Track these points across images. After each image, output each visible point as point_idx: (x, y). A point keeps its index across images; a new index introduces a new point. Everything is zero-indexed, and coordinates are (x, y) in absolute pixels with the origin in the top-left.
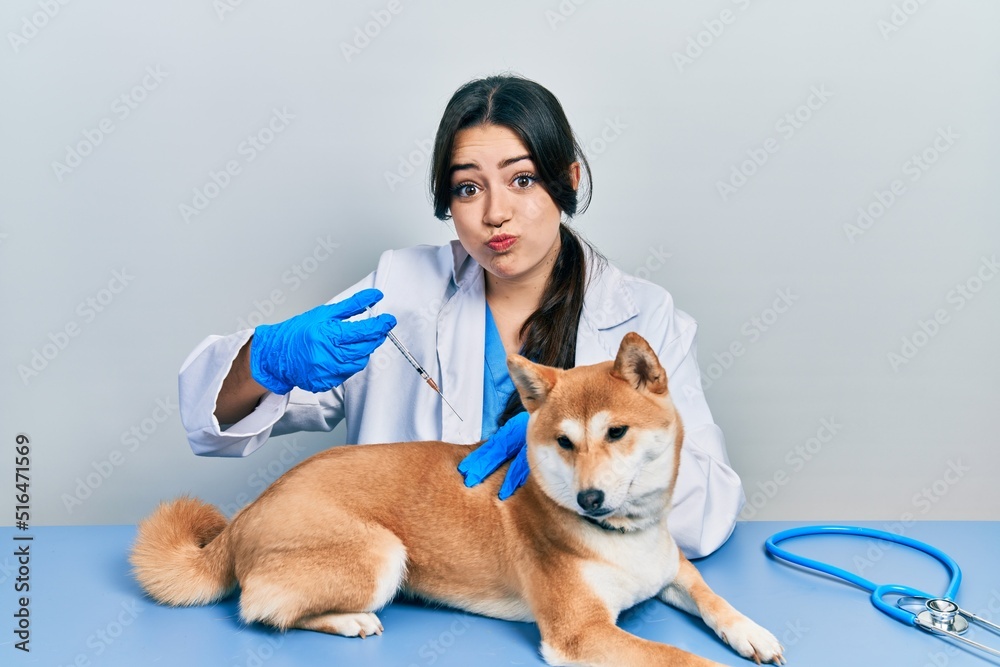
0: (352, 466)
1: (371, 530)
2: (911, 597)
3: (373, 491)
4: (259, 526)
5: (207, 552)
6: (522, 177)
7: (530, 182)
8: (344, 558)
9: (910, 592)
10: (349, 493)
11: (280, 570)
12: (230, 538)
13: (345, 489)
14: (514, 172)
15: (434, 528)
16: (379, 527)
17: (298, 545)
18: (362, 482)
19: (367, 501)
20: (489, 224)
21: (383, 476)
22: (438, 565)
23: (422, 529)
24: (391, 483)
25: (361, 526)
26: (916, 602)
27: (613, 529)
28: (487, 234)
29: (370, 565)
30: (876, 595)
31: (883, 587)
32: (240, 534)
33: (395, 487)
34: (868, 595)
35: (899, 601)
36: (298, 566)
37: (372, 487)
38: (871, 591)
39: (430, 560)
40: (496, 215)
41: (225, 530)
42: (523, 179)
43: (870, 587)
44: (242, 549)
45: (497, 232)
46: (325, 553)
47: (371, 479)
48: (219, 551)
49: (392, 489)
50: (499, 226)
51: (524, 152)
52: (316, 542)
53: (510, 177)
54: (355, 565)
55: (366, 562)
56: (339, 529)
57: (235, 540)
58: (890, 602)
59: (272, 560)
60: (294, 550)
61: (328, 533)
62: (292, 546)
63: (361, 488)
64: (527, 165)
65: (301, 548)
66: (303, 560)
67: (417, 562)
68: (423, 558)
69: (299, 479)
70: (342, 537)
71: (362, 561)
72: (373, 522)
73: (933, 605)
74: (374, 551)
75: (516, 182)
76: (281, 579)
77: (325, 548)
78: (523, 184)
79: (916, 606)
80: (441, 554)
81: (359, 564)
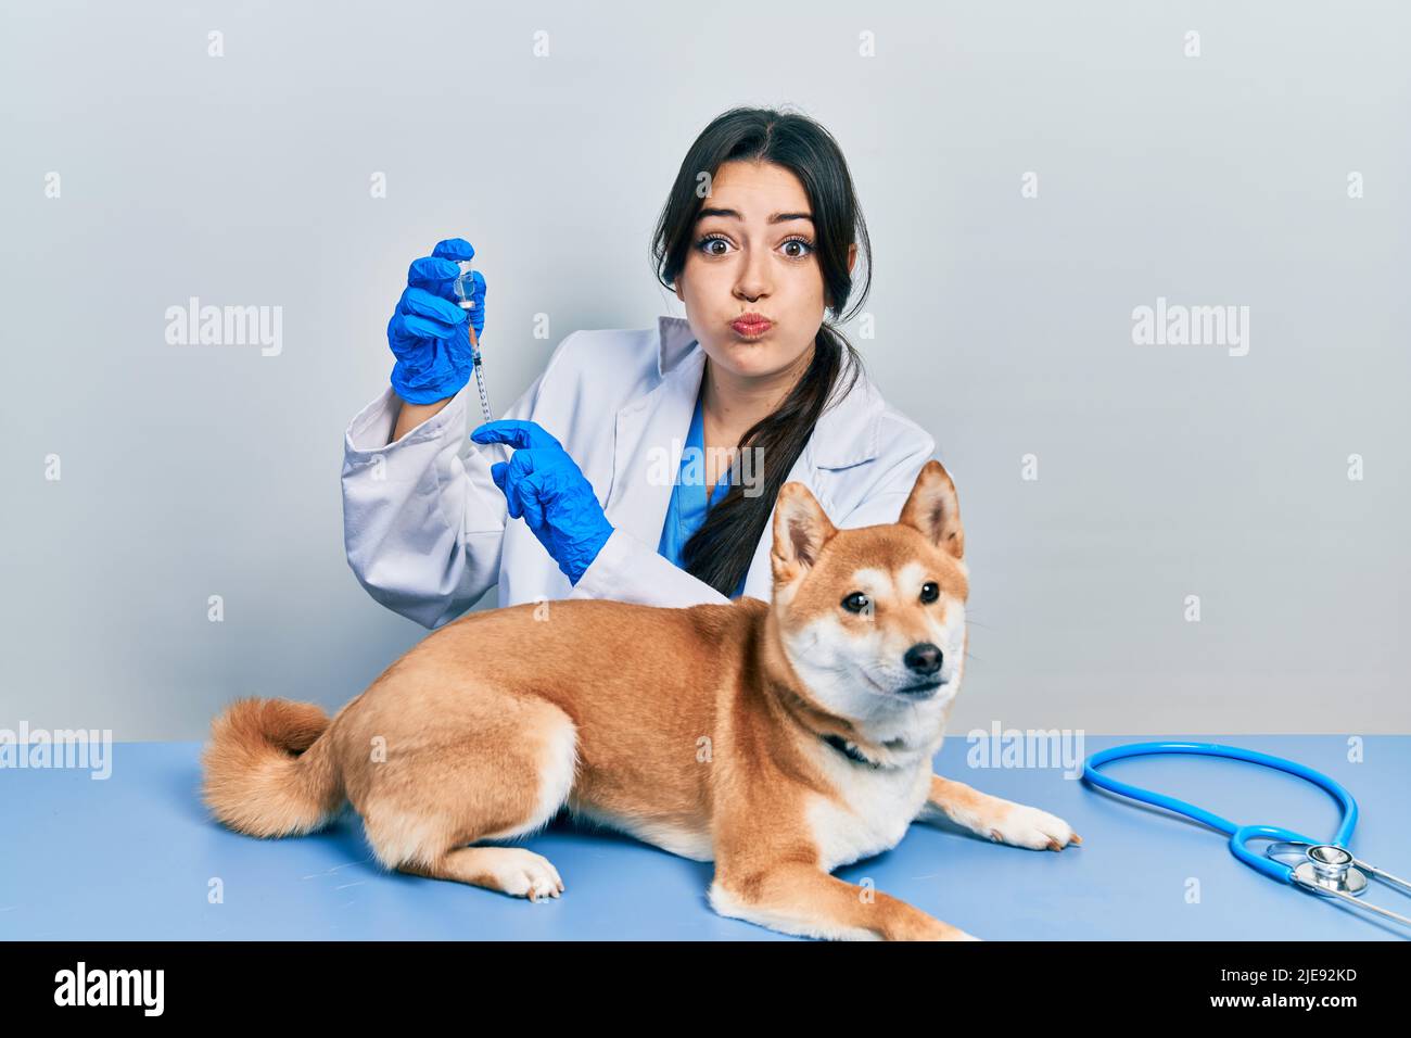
0: (498, 627)
1: (525, 706)
2: (1286, 843)
3: (533, 658)
4: (371, 723)
5: (302, 765)
6: (795, 242)
7: (803, 251)
8: (490, 751)
9: (1284, 835)
10: (495, 661)
11: (409, 787)
12: (333, 745)
13: (489, 657)
14: (787, 232)
15: (629, 716)
16: (539, 701)
17: (424, 742)
18: (514, 647)
19: (522, 671)
20: (741, 296)
21: (549, 640)
22: (621, 770)
23: (609, 715)
24: (560, 648)
25: (511, 702)
26: (1293, 850)
27: (865, 761)
28: (737, 310)
29: (527, 756)
30: (1237, 840)
31: (1246, 828)
32: (346, 738)
33: (569, 653)
34: (1226, 839)
35: (1269, 849)
36: (431, 779)
37: (531, 653)
38: (1230, 834)
39: (611, 762)
40: (753, 285)
41: (326, 733)
42: (793, 246)
43: (1229, 829)
44: (352, 760)
45: (750, 308)
46: (463, 749)
47: (528, 643)
48: (318, 763)
49: (562, 656)
50: (753, 300)
51: (805, 208)
52: (449, 734)
53: (779, 237)
54: (505, 757)
55: (521, 750)
56: (480, 710)
57: (340, 748)
58: (1256, 851)
59: (394, 772)
60: (419, 750)
61: (464, 719)
62: (416, 745)
63: (514, 655)
64: (805, 228)
65: (430, 747)
66: (435, 767)
67: (592, 761)
68: (602, 757)
69: (424, 652)
70: (484, 722)
71: (514, 749)
72: (531, 696)
73: (1317, 854)
74: (528, 734)
75: (785, 246)
76: (415, 804)
77: (463, 742)
78: (792, 252)
79: (1293, 856)
80: (629, 757)
81: (511, 755)
